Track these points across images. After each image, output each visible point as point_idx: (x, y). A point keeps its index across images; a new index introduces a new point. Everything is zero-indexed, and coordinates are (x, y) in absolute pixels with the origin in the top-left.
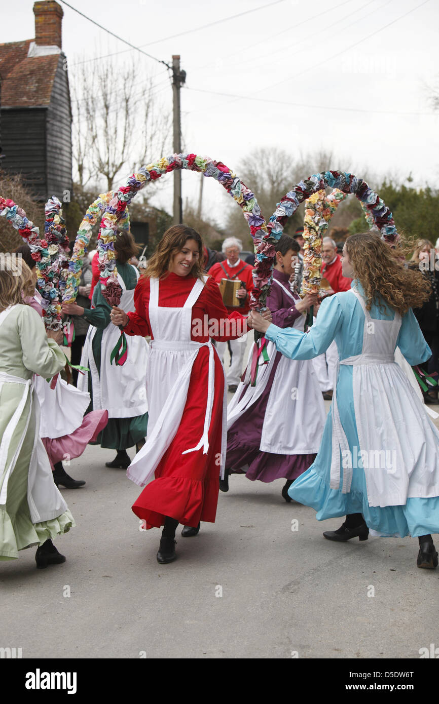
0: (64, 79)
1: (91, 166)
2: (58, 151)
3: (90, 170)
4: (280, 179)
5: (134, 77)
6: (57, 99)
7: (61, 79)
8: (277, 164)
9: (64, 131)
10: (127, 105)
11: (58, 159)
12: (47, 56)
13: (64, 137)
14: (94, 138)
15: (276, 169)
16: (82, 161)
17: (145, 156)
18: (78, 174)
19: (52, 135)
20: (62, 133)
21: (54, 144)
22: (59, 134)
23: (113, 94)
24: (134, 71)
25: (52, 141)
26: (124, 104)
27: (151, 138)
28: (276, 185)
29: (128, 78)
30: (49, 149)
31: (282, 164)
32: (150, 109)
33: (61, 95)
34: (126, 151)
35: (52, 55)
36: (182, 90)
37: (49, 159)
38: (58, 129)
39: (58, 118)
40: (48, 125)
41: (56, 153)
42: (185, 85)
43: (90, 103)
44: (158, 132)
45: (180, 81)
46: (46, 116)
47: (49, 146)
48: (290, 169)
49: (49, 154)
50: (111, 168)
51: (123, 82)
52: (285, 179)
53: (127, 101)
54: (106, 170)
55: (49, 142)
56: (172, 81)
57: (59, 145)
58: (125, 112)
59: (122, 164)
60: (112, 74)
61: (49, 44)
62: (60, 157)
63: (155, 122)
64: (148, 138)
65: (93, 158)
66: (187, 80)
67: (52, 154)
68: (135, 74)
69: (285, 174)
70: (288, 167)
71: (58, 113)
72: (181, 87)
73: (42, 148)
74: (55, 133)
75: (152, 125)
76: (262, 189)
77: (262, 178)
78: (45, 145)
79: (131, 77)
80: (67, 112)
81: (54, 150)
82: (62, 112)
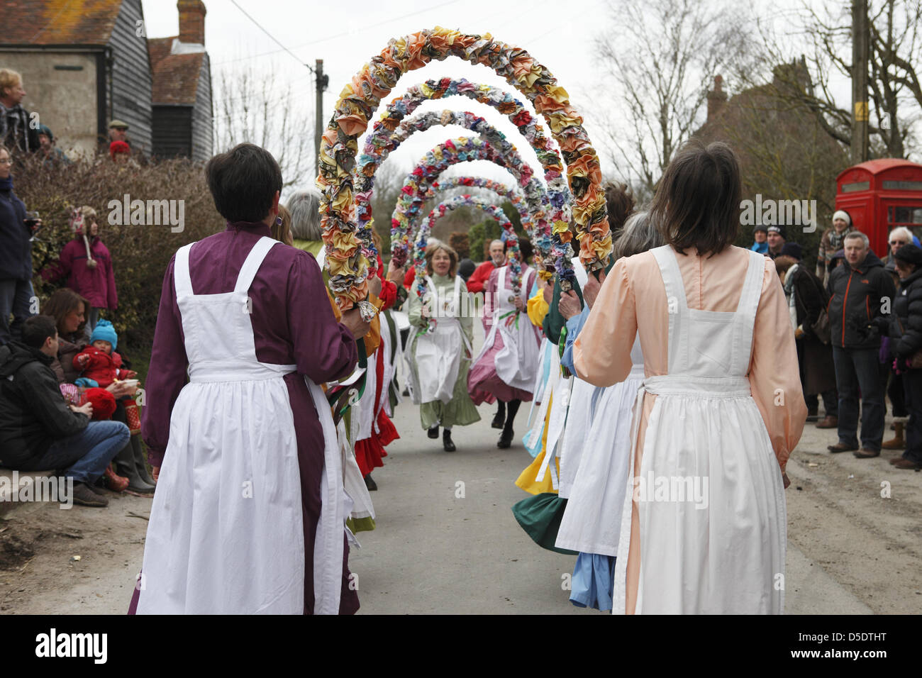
0: (207, 78)
2: (202, 150)
4: (386, 187)
5: (273, 81)
6: (201, 98)
7: (205, 78)
9: (207, 131)
10: (266, 109)
12: (191, 55)
13: (207, 137)
14: (233, 139)
17: (282, 159)
19: (197, 134)
20: (205, 132)
21: (199, 143)
22: (202, 134)
23: (252, 98)
24: (273, 75)
25: (197, 139)
26: (263, 107)
27: (289, 141)
28: (381, 192)
29: (267, 80)
30: (194, 148)
32: (288, 113)
33: (205, 94)
35: (196, 54)
36: (325, 94)
38: (201, 128)
39: (202, 118)
40: (194, 124)
41: (199, 152)
42: (328, 89)
43: (229, 105)
44: (296, 136)
45: (323, 85)
46: (191, 115)
47: (195, 144)
48: (396, 178)
49: (194, 153)
51: (262, 84)
52: (392, 186)
53: (266, 104)
55: (194, 141)
56: (314, 85)
57: (203, 145)
58: (263, 117)
60: (251, 76)
61: (192, 42)
62: (204, 157)
64: (286, 141)
66: (330, 83)
67: (196, 154)
68: (274, 78)
70: (393, 176)
71: (201, 112)
72: (323, 91)
73: (186, 146)
74: (199, 132)
75: (290, 129)
78: (189, 143)
79: (270, 80)
80: (209, 111)
81: (199, 149)
82: (205, 111)
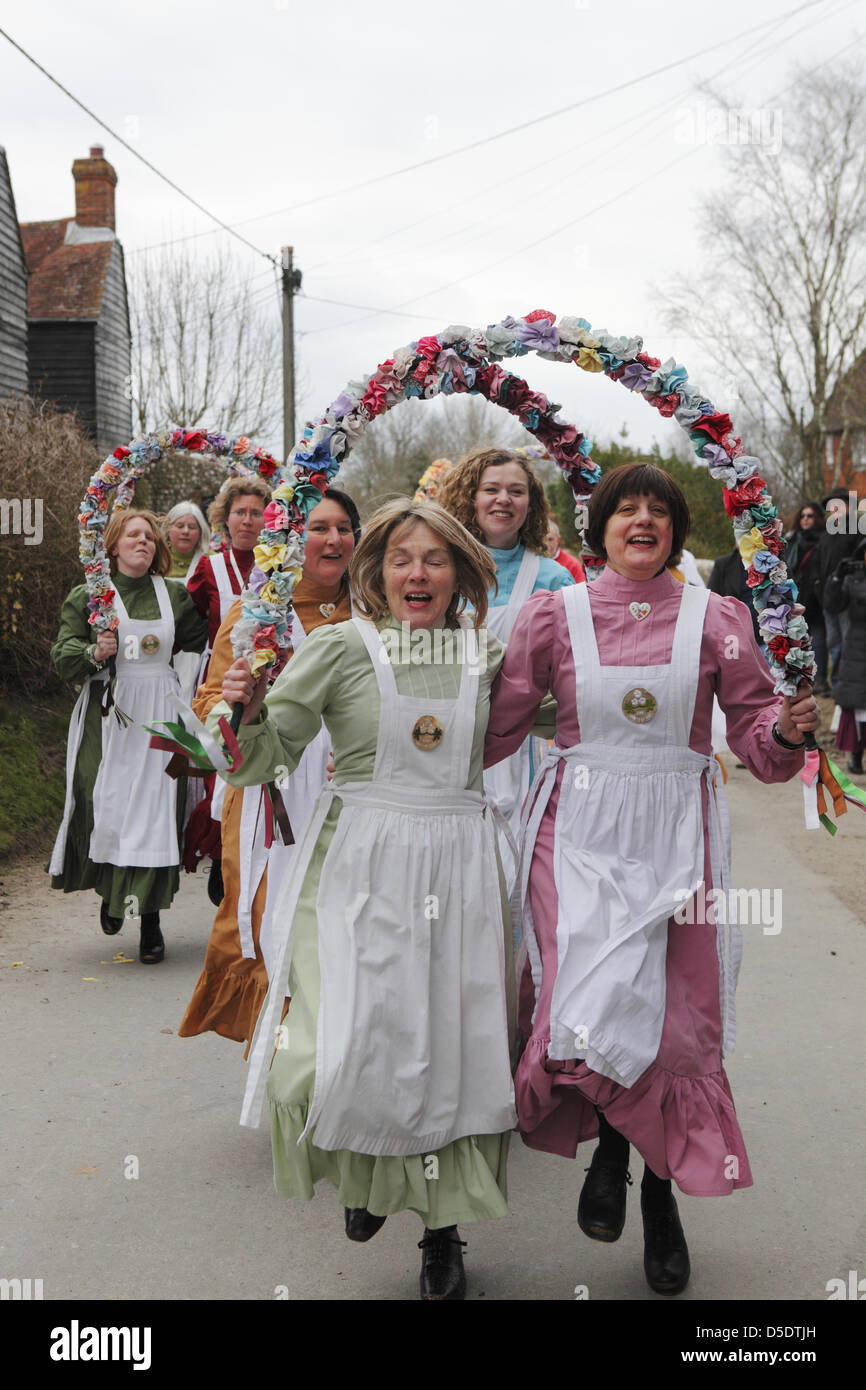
0: (120, 280)
1: (158, 412)
2: (112, 388)
3: (156, 419)
4: (407, 437)
5: (222, 281)
6: (110, 310)
7: (115, 279)
8: (403, 418)
9: (120, 359)
10: (211, 323)
11: (113, 400)
12: (95, 244)
13: (121, 368)
14: (163, 371)
15: (403, 423)
16: (145, 405)
17: (237, 399)
18: (139, 423)
19: (104, 364)
20: (116, 361)
21: (107, 377)
22: (113, 363)
23: (191, 305)
24: (221, 272)
25: (103, 372)
26: (207, 321)
27: (246, 373)
28: (401, 446)
29: (212, 282)
30: (99, 384)
31: (411, 417)
32: (245, 330)
33: (116, 304)
34: (209, 392)
35: (103, 243)
36: (296, 299)
37: (99, 399)
38: (112, 355)
39: (112, 338)
40: (98, 349)
41: (109, 390)
42: (301, 292)
43: (156, 319)
44: (257, 364)
45: (293, 286)
46: (93, 334)
47: (99, 379)
48: (422, 423)
49: (99, 392)
50: (187, 416)
51: (206, 287)
52: (416, 437)
53: (211, 316)
54: (181, 419)
55: (99, 374)
56: (281, 285)
57: (113, 380)
58: (207, 335)
59: (204, 409)
60: (189, 276)
61: (96, 224)
62: (115, 397)
63: (252, 347)
64: (242, 372)
65: (160, 400)
66: (304, 283)
67: (104, 393)
68: (223, 276)
69: (415, 431)
70: (418, 421)
71: (112, 331)
72: (294, 294)
73: (88, 382)
74: (107, 361)
75: (248, 353)
76: (383, 451)
77: (382, 436)
78: (92, 377)
79: (218, 281)
80: (125, 331)
81: (106, 387)
82: (117, 329)
